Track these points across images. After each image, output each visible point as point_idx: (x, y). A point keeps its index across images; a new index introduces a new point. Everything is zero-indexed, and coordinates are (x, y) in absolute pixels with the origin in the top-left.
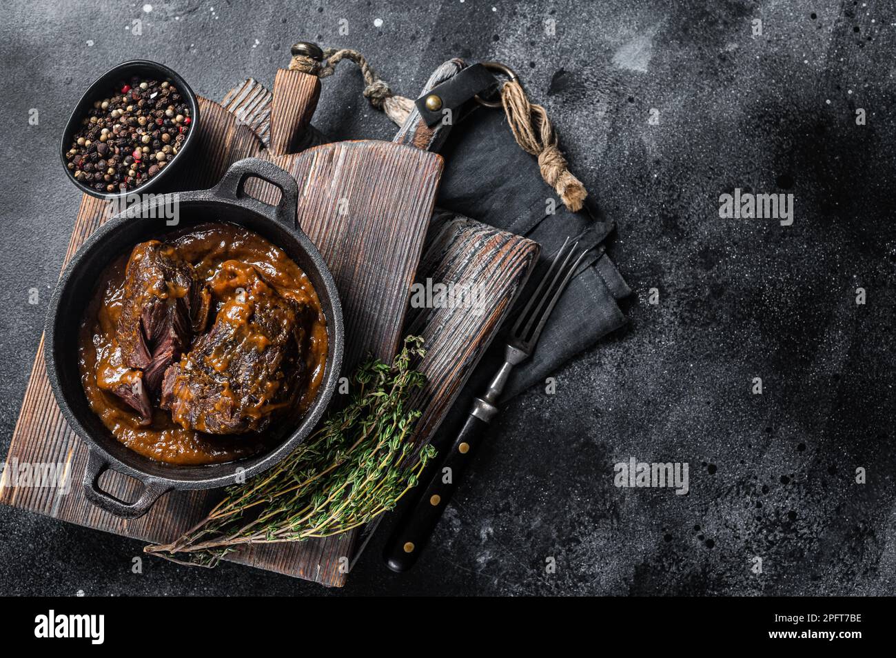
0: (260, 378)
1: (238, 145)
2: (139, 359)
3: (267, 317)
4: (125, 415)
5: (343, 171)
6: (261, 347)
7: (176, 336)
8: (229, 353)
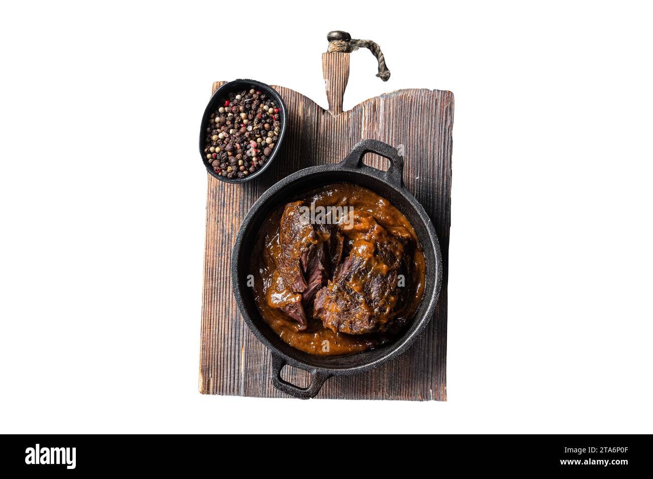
0: (386, 294)
1: (307, 112)
2: (299, 286)
3: (386, 250)
4: (288, 324)
5: (385, 116)
6: (384, 272)
7: (324, 268)
8: (363, 278)
